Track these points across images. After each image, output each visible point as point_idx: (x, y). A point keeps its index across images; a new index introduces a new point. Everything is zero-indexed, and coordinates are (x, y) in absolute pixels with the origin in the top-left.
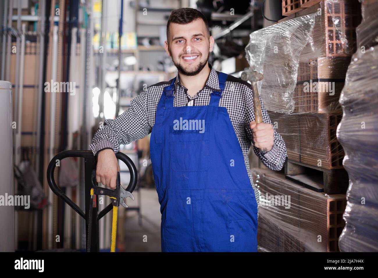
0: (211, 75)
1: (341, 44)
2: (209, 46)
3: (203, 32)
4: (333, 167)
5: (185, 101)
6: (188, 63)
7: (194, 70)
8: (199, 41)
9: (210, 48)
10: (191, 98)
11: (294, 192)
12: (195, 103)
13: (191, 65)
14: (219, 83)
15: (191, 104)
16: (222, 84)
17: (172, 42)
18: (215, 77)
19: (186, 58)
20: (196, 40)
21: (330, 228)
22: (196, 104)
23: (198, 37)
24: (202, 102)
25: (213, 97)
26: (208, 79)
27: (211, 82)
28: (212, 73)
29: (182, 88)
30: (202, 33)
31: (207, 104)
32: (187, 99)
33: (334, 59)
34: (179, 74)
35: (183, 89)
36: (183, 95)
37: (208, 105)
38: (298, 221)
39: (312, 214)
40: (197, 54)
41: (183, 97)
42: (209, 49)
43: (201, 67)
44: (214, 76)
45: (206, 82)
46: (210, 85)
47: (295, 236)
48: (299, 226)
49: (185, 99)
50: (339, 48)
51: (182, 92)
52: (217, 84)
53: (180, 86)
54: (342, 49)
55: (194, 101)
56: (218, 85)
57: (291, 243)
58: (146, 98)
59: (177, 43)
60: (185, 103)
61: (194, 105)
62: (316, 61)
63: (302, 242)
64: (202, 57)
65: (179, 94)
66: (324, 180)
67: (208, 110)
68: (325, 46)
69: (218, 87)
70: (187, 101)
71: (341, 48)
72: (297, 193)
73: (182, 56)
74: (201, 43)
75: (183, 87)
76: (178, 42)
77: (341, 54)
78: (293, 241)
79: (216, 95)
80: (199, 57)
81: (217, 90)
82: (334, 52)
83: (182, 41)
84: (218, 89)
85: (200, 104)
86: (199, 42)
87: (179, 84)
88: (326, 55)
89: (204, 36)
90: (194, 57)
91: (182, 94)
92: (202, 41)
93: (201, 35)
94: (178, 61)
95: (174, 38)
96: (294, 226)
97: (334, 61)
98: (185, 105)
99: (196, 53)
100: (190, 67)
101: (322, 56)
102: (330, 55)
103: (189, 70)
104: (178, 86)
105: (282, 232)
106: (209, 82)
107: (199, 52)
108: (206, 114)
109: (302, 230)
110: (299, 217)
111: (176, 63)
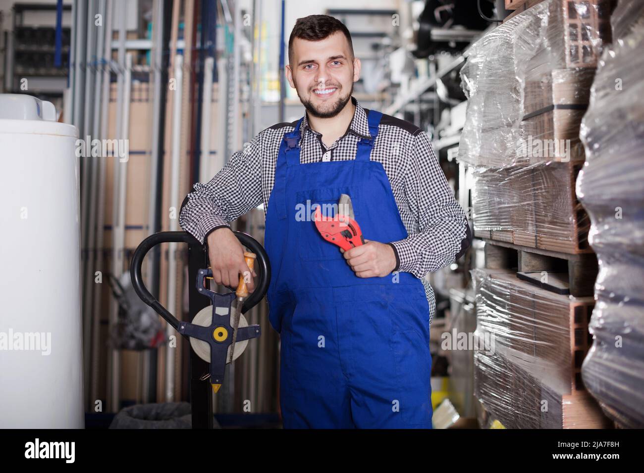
0: (357, 114)
1: (591, 47)
2: (354, 73)
3: (344, 52)
4: (581, 250)
5: (318, 153)
6: (321, 98)
7: (331, 110)
8: (339, 66)
9: (355, 76)
10: (327, 149)
11: (527, 297)
12: (333, 156)
13: (325, 101)
14: (369, 127)
15: (327, 158)
16: (373, 128)
17: (297, 68)
18: (363, 117)
19: (318, 92)
20: (333, 64)
21: (575, 350)
22: (334, 158)
23: (336, 60)
24: (344, 154)
25: (360, 147)
26: (352, 120)
27: (356, 124)
28: (357, 111)
29: (314, 134)
30: (342, 54)
31: (351, 158)
32: (321, 150)
33: (580, 71)
34: (307, 114)
35: (315, 136)
36: (314, 145)
37: (353, 159)
38: (532, 344)
39: (551, 331)
40: (336, 85)
41: (315, 148)
42: (353, 78)
43: (341, 106)
44: (360, 115)
45: (350, 125)
46: (356, 130)
47: (527, 370)
48: (535, 352)
49: (318, 150)
50: (588, 53)
51: (313, 141)
52: (366, 128)
53: (311, 131)
54: (593, 56)
55: (332, 153)
56: (368, 130)
57: (523, 383)
58: (261, 146)
59: (305, 69)
60: (318, 156)
61: (332, 159)
62: (551, 75)
63: (536, 379)
64: (342, 90)
65: (309, 144)
66: (570, 274)
67: (354, 167)
68: (564, 51)
69: (367, 132)
70: (321, 153)
71: (592, 52)
72: (531, 299)
73: (312, 90)
74: (341, 69)
75: (314, 132)
76: (307, 67)
77: (591, 63)
78: (526, 378)
79: (366, 144)
80: (338, 91)
81: (366, 136)
82: (579, 61)
83: (313, 66)
84: (368, 135)
85: (341, 158)
86: (337, 68)
87: (309, 128)
88: (565, 65)
89: (346, 59)
90: (331, 91)
91: (313, 143)
92: (343, 65)
93: (342, 57)
94: (307, 96)
95: (300, 61)
96: (528, 353)
97: (580, 75)
98: (318, 160)
99: (333, 85)
100: (325, 105)
101: (559, 66)
102: (573, 65)
103: (322, 110)
104: (308, 131)
105: (512, 366)
106: (354, 125)
107: (337, 84)
108: (351, 172)
109: (539, 360)
110: (534, 339)
111: (304, 99)
